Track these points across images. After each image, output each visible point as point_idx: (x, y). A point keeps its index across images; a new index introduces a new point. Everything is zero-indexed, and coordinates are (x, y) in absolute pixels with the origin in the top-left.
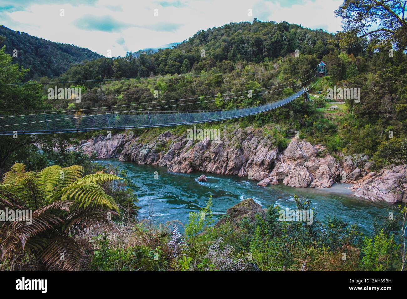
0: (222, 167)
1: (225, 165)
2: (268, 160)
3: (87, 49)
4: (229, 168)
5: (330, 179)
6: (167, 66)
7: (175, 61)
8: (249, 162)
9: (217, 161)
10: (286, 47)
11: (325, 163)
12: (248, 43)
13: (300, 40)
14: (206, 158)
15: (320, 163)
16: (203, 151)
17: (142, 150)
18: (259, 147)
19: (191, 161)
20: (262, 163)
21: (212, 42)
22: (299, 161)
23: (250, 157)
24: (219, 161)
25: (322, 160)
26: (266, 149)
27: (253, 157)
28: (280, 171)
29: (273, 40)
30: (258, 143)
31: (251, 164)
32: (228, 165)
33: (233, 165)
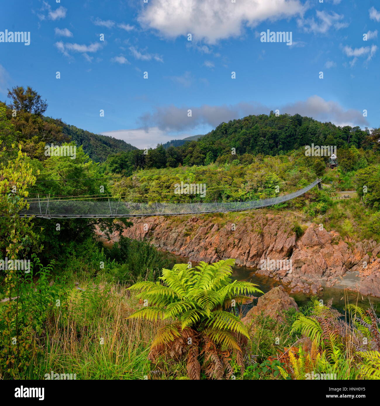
0: (245, 253)
1: (247, 251)
2: (287, 246)
3: (123, 141)
4: (251, 255)
5: (343, 266)
6: (193, 158)
7: (200, 153)
8: (270, 248)
9: (240, 247)
10: (299, 140)
11: (339, 249)
12: (264, 137)
13: (312, 134)
14: (231, 243)
15: (334, 250)
16: (227, 236)
17: (172, 233)
18: (279, 233)
19: (216, 247)
20: (282, 250)
21: (233, 135)
22: (316, 248)
23: (271, 243)
24: (242, 247)
25: (336, 247)
26: (286, 235)
27: (273, 243)
28: (298, 259)
29: (287, 134)
30: (278, 229)
31: (272, 251)
32: (250, 252)
33: (255, 252)
